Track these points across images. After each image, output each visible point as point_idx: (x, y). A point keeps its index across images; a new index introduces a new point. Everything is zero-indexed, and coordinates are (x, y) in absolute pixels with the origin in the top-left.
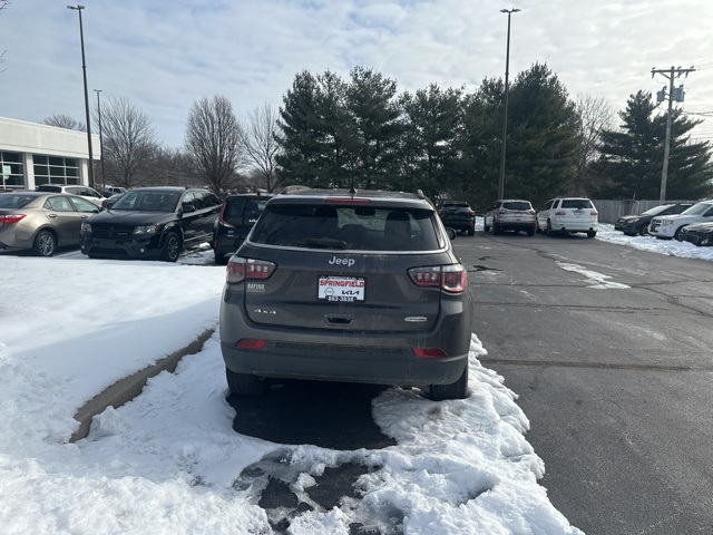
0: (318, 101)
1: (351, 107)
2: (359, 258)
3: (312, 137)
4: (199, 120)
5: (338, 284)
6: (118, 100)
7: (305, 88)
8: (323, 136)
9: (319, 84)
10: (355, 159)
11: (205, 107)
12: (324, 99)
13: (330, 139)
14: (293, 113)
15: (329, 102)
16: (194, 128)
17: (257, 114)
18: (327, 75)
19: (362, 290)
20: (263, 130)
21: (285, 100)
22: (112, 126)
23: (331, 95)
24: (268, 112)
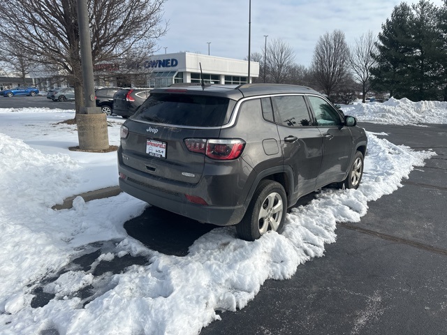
0: (410, 24)
1: (439, 26)
2: (160, 128)
3: (403, 52)
4: (322, 47)
5: (155, 145)
6: (276, 40)
7: (402, 16)
8: (411, 50)
9: (413, 11)
10: (439, 66)
11: (327, 39)
12: (416, 23)
13: (418, 52)
14: (388, 36)
15: (420, 23)
16: (318, 53)
17: (361, 40)
18: (421, 3)
19: (164, 150)
20: (365, 51)
21: (384, 27)
22: (272, 57)
23: (422, 18)
24: (370, 37)
